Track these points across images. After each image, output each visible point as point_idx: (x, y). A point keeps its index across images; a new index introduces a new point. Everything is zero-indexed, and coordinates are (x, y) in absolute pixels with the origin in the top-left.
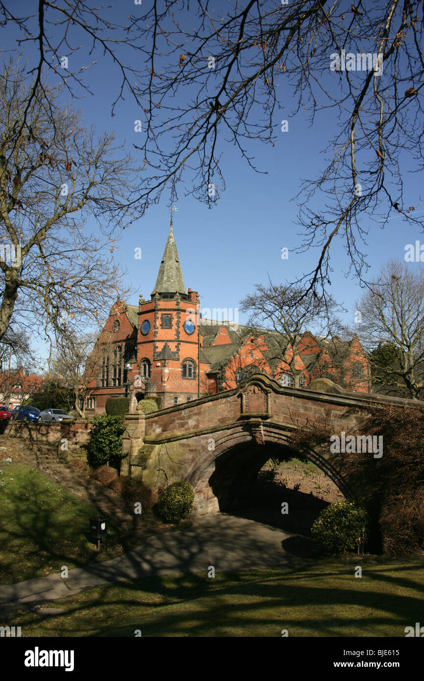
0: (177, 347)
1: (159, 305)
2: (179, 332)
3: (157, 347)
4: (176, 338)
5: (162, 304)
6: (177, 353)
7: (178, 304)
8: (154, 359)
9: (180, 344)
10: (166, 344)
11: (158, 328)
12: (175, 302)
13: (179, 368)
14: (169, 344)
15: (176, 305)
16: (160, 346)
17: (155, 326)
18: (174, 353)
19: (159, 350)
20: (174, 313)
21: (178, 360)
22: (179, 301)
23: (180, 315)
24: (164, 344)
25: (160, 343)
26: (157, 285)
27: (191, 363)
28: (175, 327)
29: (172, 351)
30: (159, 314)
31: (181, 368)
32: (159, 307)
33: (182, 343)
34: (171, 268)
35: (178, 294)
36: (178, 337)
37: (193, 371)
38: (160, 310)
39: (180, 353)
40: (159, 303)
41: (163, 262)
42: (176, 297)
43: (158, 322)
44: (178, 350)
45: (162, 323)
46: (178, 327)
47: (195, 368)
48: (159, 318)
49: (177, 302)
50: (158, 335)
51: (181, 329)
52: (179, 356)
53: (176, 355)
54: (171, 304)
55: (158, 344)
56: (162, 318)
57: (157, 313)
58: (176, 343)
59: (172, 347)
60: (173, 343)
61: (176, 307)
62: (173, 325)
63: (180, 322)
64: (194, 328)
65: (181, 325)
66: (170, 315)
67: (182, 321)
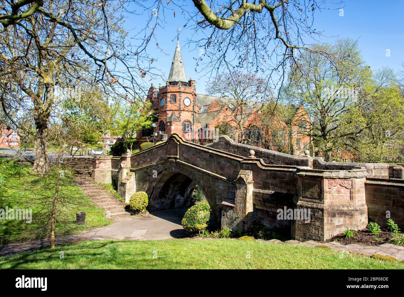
0: (179, 114)
2: (181, 105)
3: (168, 114)
4: (179, 108)
5: (171, 89)
6: (179, 117)
7: (180, 88)
8: (166, 121)
11: (168, 103)
12: (178, 87)
13: (180, 126)
14: (175, 112)
16: (170, 113)
17: (166, 102)
19: (169, 116)
20: (177, 94)
21: (180, 121)
22: (181, 86)
23: (181, 95)
24: (172, 112)
25: (169, 111)
26: (169, 77)
27: (188, 123)
28: (178, 102)
29: (176, 116)
30: (169, 95)
31: (182, 126)
32: (169, 91)
33: (182, 111)
34: (178, 67)
35: (180, 82)
37: (189, 128)
39: (181, 117)
40: (169, 88)
41: (173, 63)
42: (178, 84)
43: (168, 100)
44: (180, 115)
45: (171, 100)
46: (180, 102)
47: (191, 126)
48: (169, 97)
50: (168, 107)
51: (182, 103)
52: (180, 119)
54: (176, 88)
56: (171, 97)
59: (177, 113)
60: (177, 111)
61: (179, 90)
64: (191, 102)
65: (182, 101)
66: (175, 95)
67: (182, 98)
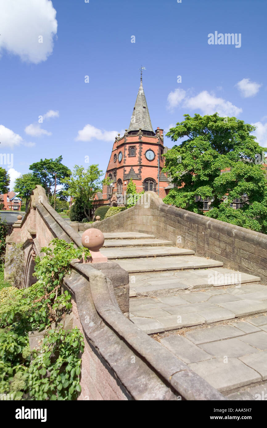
0: (139, 170)
1: (127, 140)
2: (141, 159)
3: (125, 171)
4: (139, 163)
5: (129, 139)
6: (140, 174)
7: (140, 138)
8: (124, 179)
9: (142, 168)
10: (132, 168)
11: (126, 157)
12: (138, 137)
13: (141, 185)
14: (134, 168)
15: (139, 139)
16: (128, 169)
17: (124, 155)
18: (137, 175)
19: (127, 173)
20: (137, 145)
21: (140, 179)
22: (141, 136)
23: (142, 147)
24: (130, 168)
25: (128, 167)
27: (151, 182)
28: (138, 155)
29: (136, 173)
30: (127, 146)
31: (144, 185)
32: (127, 142)
33: (143, 167)
34: (139, 112)
35: (140, 131)
36: (140, 163)
37: (153, 187)
38: (128, 143)
39: (141, 174)
40: (127, 138)
41: (134, 108)
42: (139, 133)
43: (127, 152)
44: (140, 172)
45: (129, 153)
46: (141, 155)
47: (155, 186)
48: (127, 149)
49: (140, 137)
50: (126, 162)
51: (143, 157)
52: (141, 176)
53: (139, 176)
54: (136, 139)
55: (126, 168)
56: (129, 150)
57: (126, 146)
58: (138, 167)
59: (136, 169)
60: (137, 167)
61: (139, 141)
62: (136, 154)
63: (142, 151)
64: (155, 156)
65: (143, 154)
66: (134, 146)
67: (144, 151)
